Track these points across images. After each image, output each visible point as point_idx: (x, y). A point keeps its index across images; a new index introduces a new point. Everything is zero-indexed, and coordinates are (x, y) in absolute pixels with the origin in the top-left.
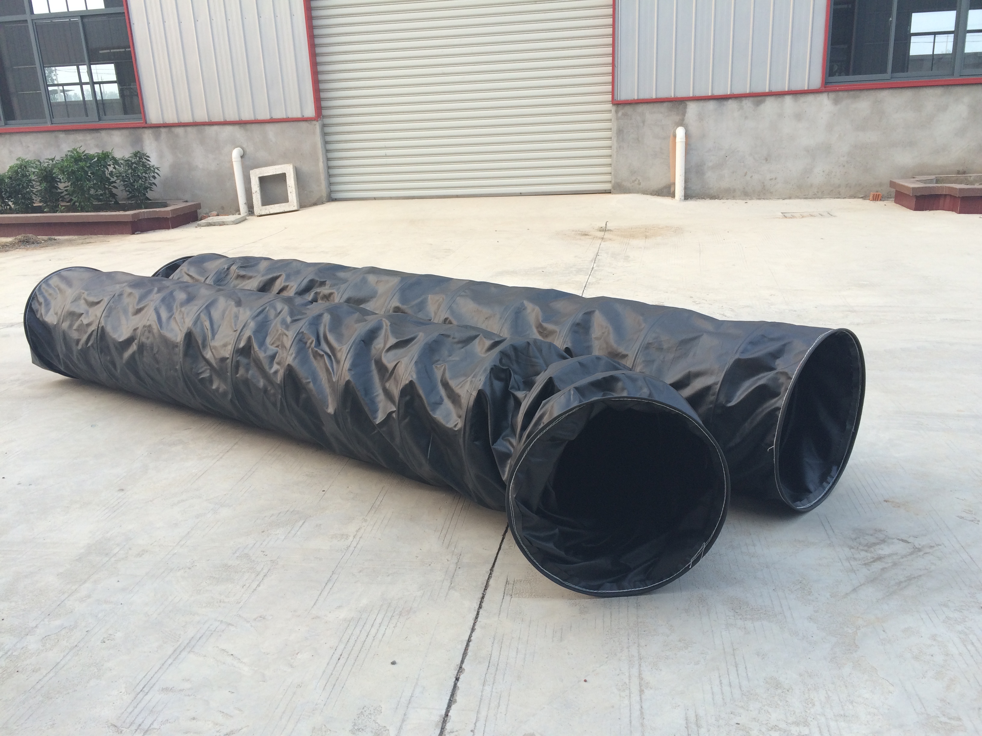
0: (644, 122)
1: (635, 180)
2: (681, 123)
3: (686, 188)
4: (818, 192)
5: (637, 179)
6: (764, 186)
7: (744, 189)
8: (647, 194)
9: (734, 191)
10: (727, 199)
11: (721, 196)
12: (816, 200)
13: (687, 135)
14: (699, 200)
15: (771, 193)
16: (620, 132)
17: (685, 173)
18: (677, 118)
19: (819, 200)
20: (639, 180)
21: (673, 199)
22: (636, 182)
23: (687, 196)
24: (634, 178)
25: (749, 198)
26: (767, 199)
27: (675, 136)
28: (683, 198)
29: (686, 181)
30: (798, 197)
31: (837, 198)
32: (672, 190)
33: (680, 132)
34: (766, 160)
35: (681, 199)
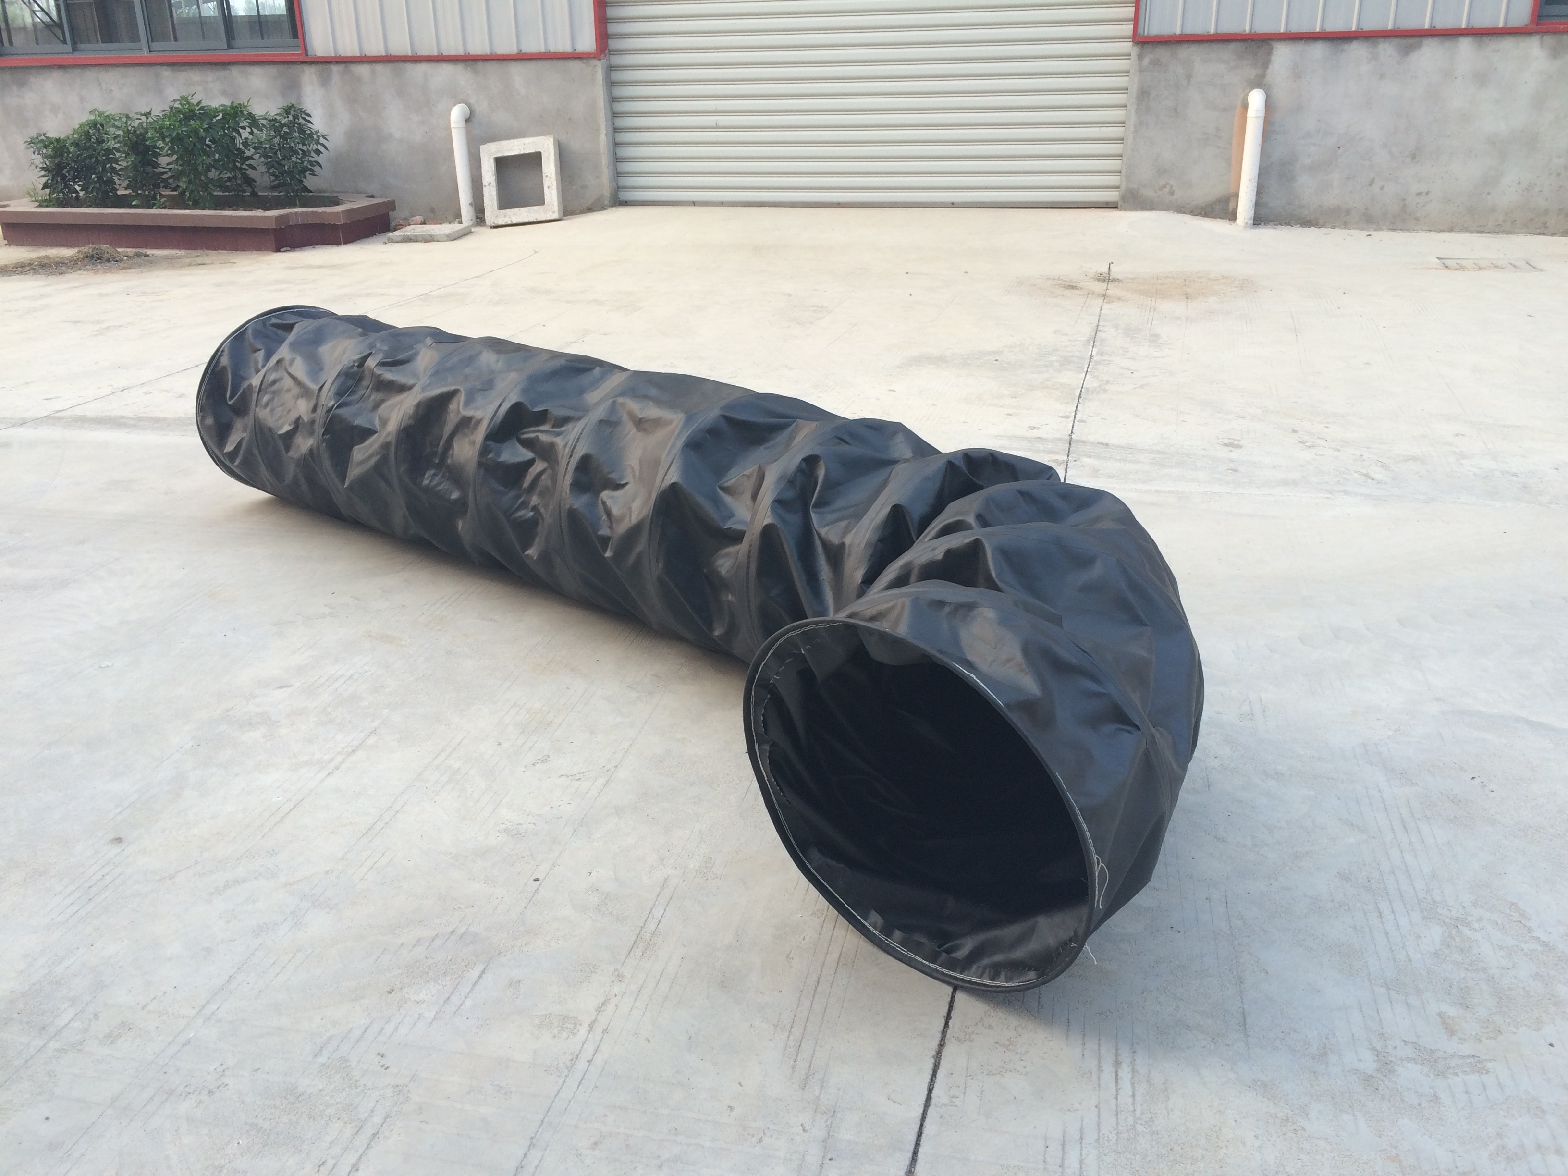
0: (1189, 77)
1: (1164, 187)
2: (1259, 82)
3: (1258, 205)
4: (1505, 221)
5: (1168, 183)
6: (1404, 206)
7: (1366, 209)
8: (1185, 213)
9: (1348, 212)
10: (1334, 227)
11: (1321, 222)
12: (1501, 235)
13: (1269, 106)
14: (1280, 226)
15: (1417, 219)
16: (1143, 94)
17: (1259, 175)
18: (1252, 73)
19: (1505, 235)
20: (1171, 187)
21: (1232, 223)
22: (1166, 190)
23: (1259, 220)
24: (1162, 182)
25: (1374, 227)
26: (1408, 230)
27: (1245, 106)
28: (1251, 222)
29: (1260, 190)
30: (1466, 229)
31: (1539, 234)
32: (1231, 206)
33: (1256, 99)
34: (1413, 157)
35: (1247, 223)
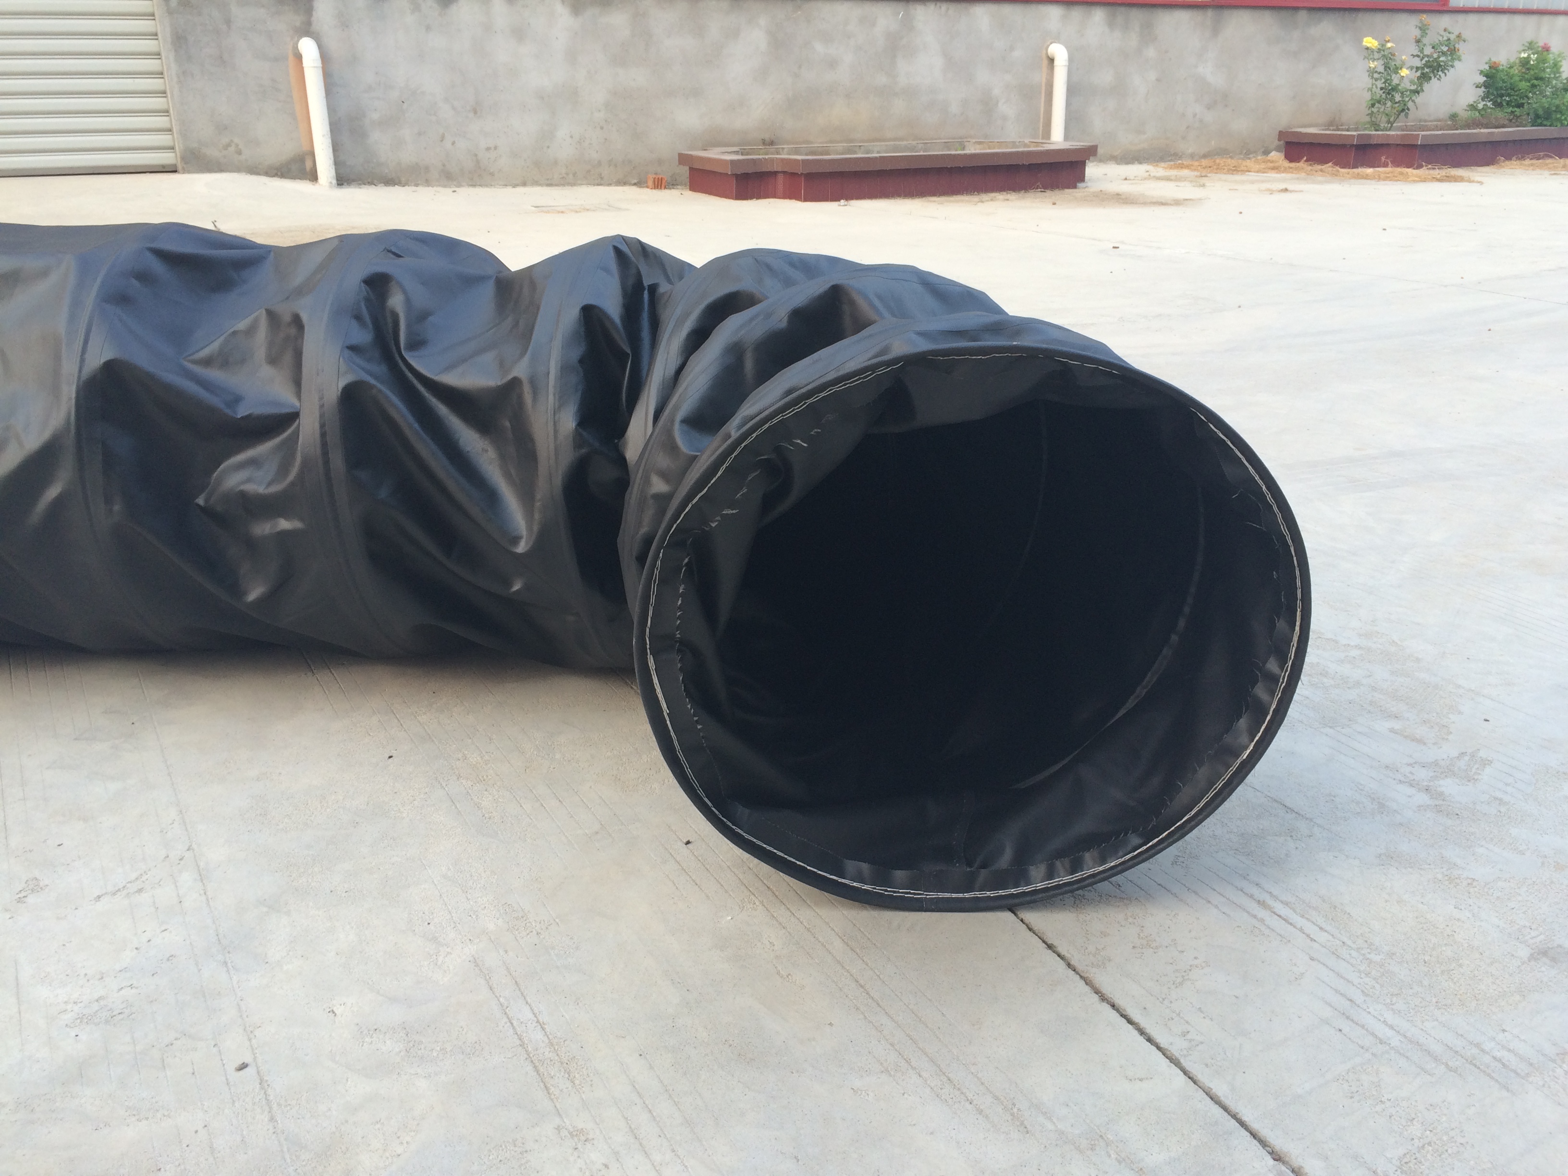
0: (228, 22)
2: (306, 30)
3: (338, 163)
7: (444, 165)
8: (258, 174)
9: (427, 169)
10: (417, 185)
11: (403, 180)
13: (325, 57)
14: (363, 186)
15: (492, 174)
17: (332, 131)
18: (298, 20)
20: (237, 145)
21: (314, 183)
22: (232, 149)
23: (342, 180)
24: (225, 140)
27: (299, 57)
28: (334, 182)
29: (336, 148)
30: (536, 183)
31: (598, 185)
32: (308, 165)
33: (308, 48)
35: (331, 183)
